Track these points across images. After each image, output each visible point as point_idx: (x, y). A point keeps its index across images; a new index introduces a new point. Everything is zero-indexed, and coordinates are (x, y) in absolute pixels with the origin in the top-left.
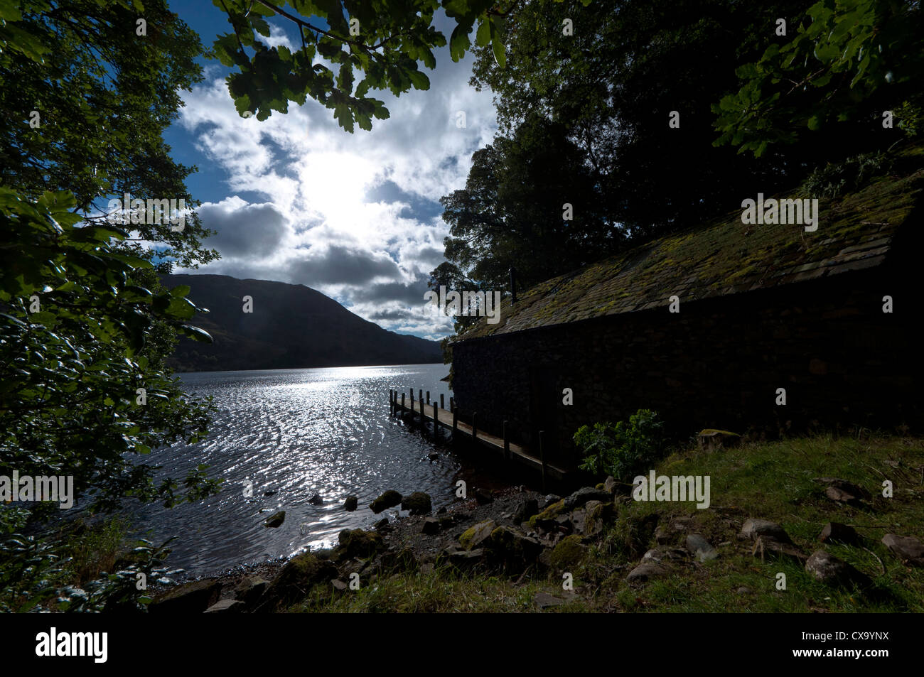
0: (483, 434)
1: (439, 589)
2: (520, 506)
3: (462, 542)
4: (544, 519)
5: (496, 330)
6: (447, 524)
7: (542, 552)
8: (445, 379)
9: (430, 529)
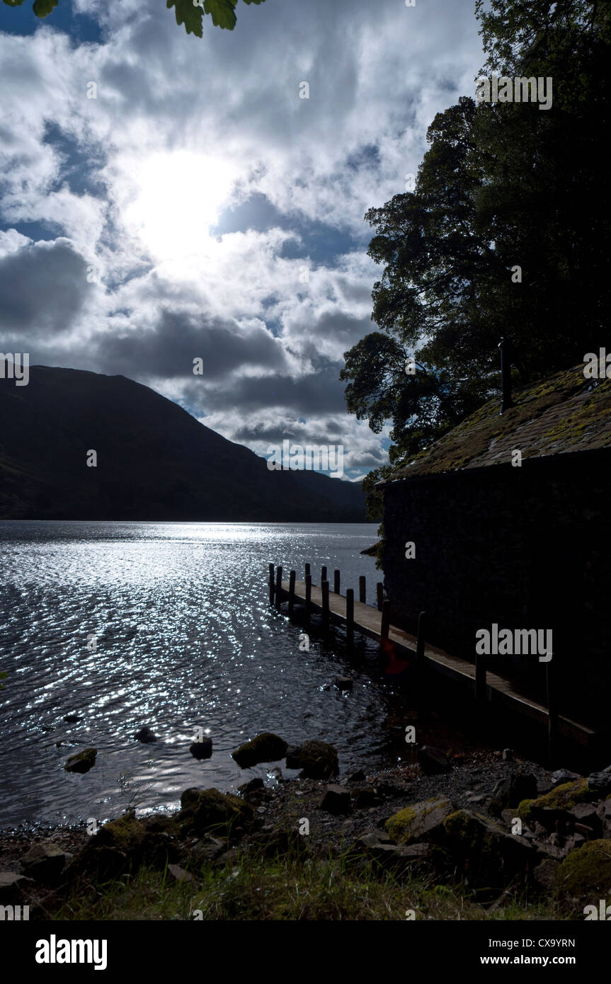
0: (436, 652)
1: (343, 890)
2: (501, 783)
3: (391, 831)
4: (546, 808)
5: (467, 461)
6: (366, 800)
7: (539, 863)
8: (370, 552)
9: (336, 805)
